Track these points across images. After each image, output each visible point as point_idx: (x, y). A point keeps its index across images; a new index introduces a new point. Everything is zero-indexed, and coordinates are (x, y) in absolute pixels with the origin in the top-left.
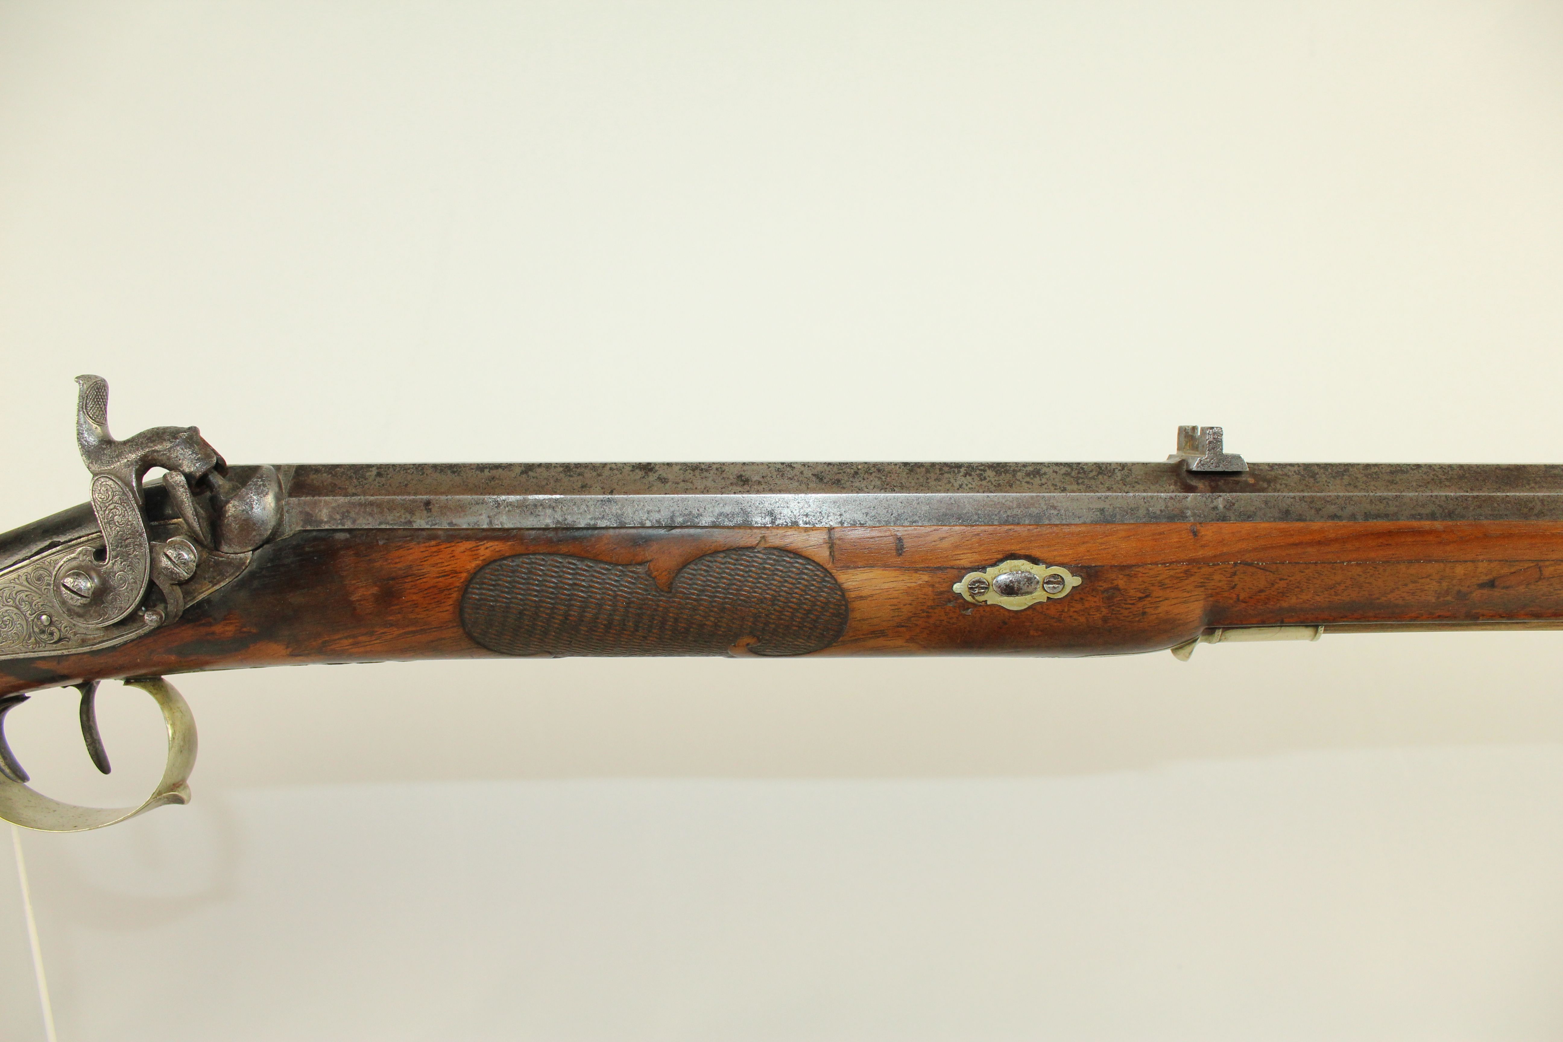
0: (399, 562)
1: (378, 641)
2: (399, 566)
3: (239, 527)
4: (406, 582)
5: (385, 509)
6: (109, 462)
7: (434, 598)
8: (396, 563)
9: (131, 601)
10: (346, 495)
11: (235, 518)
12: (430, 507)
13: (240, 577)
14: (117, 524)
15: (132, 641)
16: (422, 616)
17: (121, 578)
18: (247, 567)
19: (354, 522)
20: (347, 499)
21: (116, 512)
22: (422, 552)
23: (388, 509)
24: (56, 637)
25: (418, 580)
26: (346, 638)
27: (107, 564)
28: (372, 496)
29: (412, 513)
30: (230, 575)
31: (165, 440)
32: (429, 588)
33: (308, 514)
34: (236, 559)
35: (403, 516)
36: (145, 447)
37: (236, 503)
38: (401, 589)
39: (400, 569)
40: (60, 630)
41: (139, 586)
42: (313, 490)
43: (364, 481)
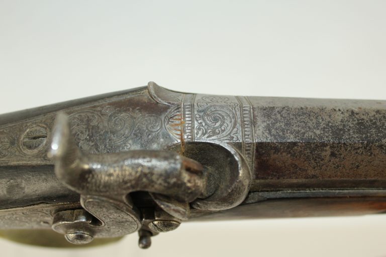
42: (276, 172)
43: (322, 162)
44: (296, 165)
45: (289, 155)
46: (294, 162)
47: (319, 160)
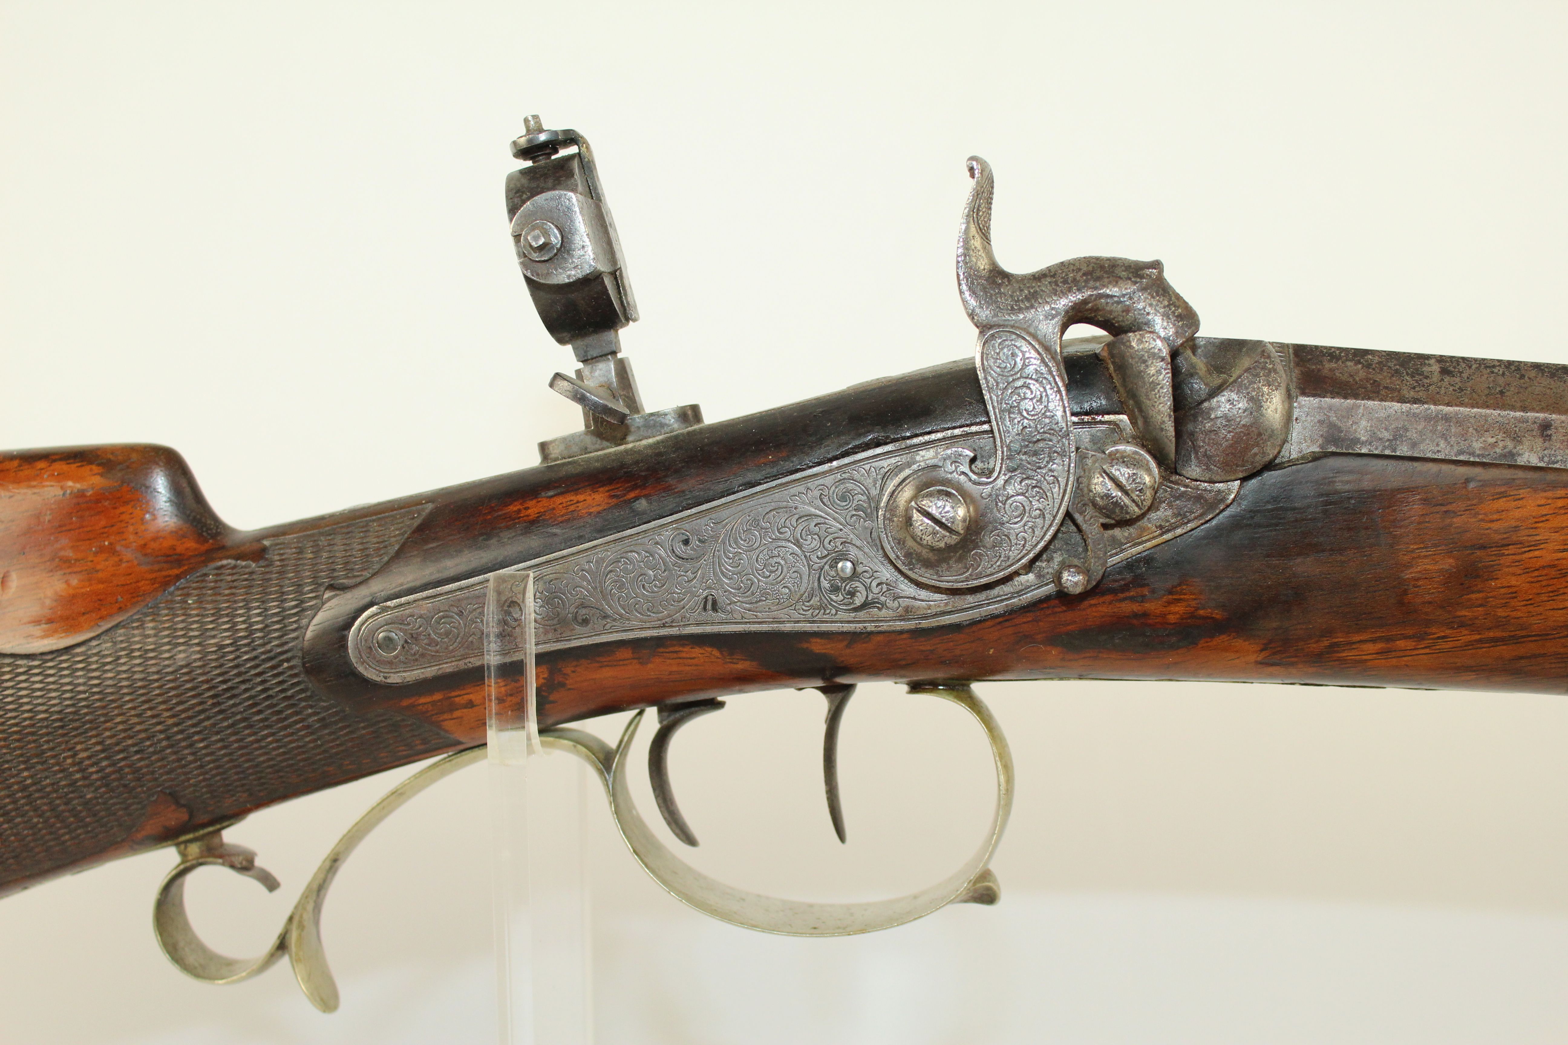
0: (1497, 520)
1: (1427, 651)
2: (1495, 526)
3: (1233, 437)
4: (1503, 555)
5: (1471, 430)
6: (1012, 307)
7: (1548, 585)
8: (1492, 521)
9: (1028, 547)
10: (1402, 400)
11: (1229, 421)
12: (1549, 432)
13: (1214, 522)
14: (1025, 414)
15: (994, 617)
16: (1519, 614)
17: (1017, 507)
18: (1228, 506)
19: (1414, 445)
20: (1406, 407)
21: (1024, 394)
22: (1539, 506)
23: (1476, 430)
24: (859, 600)
25: (1525, 552)
26: (1374, 641)
27: (995, 480)
28: (1448, 405)
29: (1517, 439)
30: (1196, 518)
31: (1120, 278)
32: (1544, 567)
33: (1332, 425)
34: (1210, 491)
35: (1501, 444)
36: (1084, 287)
37: (1234, 396)
38: (1492, 566)
39: (1496, 531)
40: (868, 588)
41: (1048, 523)
42: (1340, 388)
43: (1425, 381)
44: (1375, 381)
45: (1360, 366)
46: (1371, 376)
47: (1421, 377)
